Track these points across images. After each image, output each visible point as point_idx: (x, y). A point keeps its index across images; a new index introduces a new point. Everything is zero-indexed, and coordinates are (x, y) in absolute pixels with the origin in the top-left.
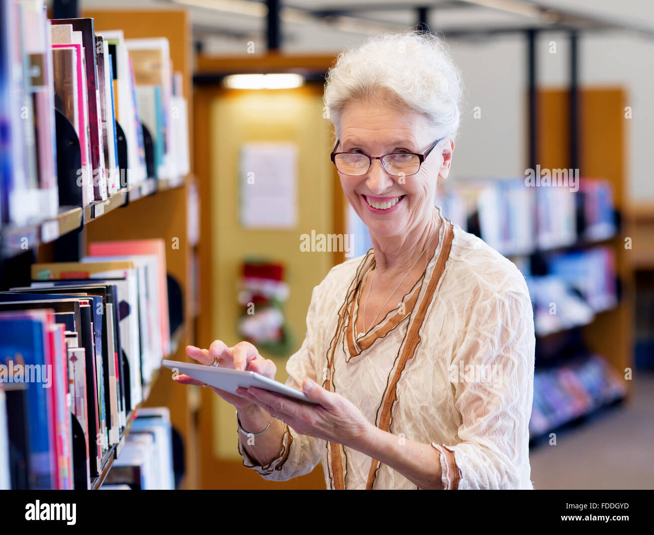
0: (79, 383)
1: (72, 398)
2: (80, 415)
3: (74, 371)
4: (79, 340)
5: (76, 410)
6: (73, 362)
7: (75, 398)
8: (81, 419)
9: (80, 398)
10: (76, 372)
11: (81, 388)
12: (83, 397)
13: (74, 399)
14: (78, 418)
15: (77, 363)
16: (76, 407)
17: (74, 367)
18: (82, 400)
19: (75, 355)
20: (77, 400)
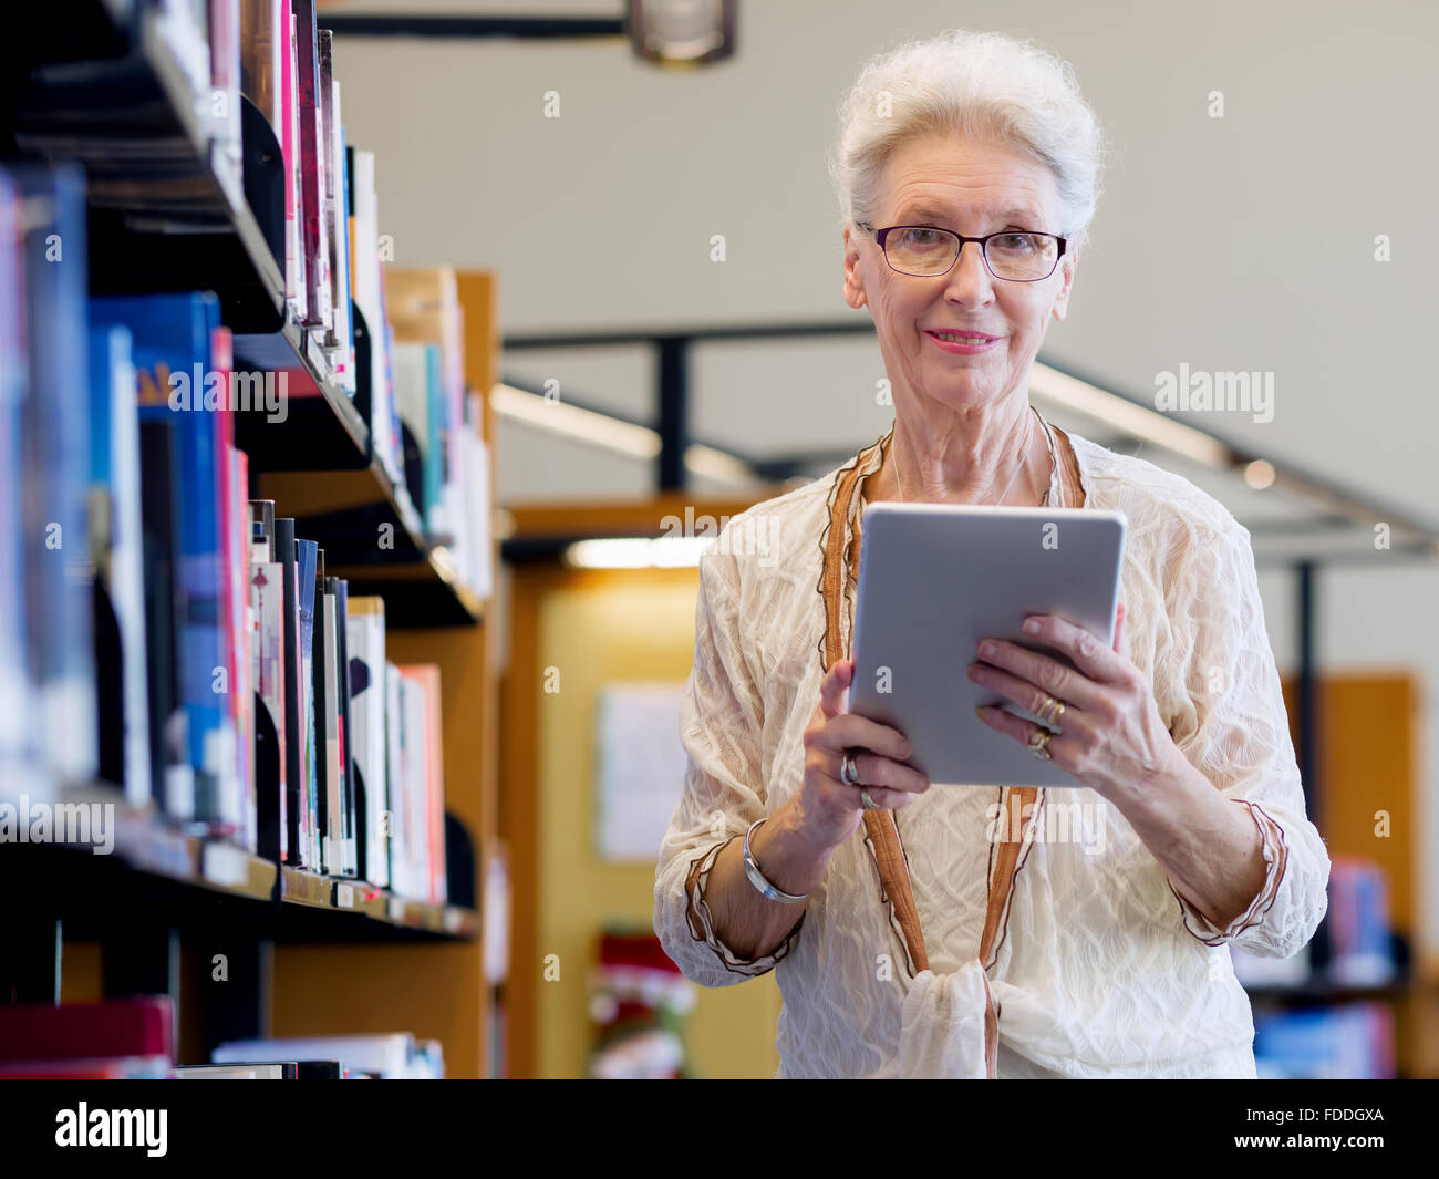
0: (269, 630)
1: (255, 658)
2: (270, 693)
3: (261, 604)
4: (271, 546)
5: (261, 684)
6: (259, 588)
7: (261, 659)
8: (271, 702)
9: (270, 659)
10: (263, 607)
11: (273, 640)
12: (277, 658)
13: (258, 662)
14: (266, 699)
15: (266, 589)
16: (261, 678)
17: (261, 596)
18: (274, 663)
19: (264, 573)
20: (264, 663)
